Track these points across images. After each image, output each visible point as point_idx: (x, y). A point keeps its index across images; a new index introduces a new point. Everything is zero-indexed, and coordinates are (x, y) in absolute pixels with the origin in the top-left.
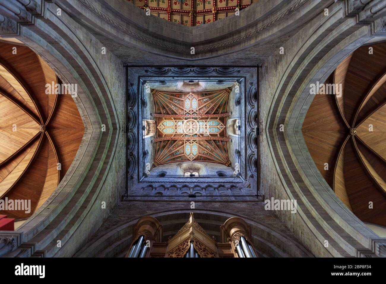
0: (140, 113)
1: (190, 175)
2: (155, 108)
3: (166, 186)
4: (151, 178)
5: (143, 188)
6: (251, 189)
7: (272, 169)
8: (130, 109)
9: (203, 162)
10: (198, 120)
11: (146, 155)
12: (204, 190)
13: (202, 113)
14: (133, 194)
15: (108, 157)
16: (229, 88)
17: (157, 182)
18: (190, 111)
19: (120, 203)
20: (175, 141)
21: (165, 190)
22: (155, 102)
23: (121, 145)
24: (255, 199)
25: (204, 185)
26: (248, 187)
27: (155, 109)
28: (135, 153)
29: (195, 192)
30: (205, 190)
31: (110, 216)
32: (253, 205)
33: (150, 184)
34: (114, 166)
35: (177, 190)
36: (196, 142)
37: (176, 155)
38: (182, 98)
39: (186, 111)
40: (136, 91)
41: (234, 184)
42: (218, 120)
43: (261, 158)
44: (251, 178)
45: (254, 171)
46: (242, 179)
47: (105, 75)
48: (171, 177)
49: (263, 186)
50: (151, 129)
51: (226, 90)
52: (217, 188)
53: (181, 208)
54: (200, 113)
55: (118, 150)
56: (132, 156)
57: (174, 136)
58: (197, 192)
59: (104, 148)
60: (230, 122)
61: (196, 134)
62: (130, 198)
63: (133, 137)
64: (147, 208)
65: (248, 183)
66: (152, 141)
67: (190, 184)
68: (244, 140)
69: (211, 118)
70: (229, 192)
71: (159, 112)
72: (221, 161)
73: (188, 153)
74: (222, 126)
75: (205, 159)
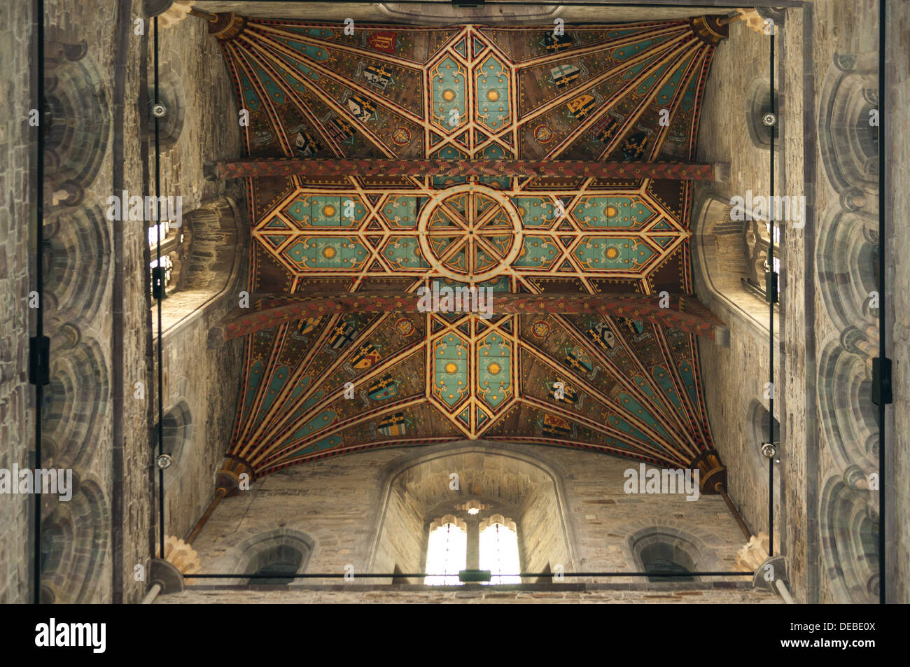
10: (517, 191)
13: (538, 150)
16: (709, 19)
18: (462, 138)
20: (368, 320)
22: (233, 84)
36: (506, 329)
37: (377, 405)
38: (412, 58)
39: (437, 138)
42: (642, 191)
51: (695, 28)
54: (531, 150)
57: (360, 290)
61: (506, 278)
69: (601, 184)
72: (661, 450)
73: (451, 393)
74: (670, 228)
75: (561, 433)
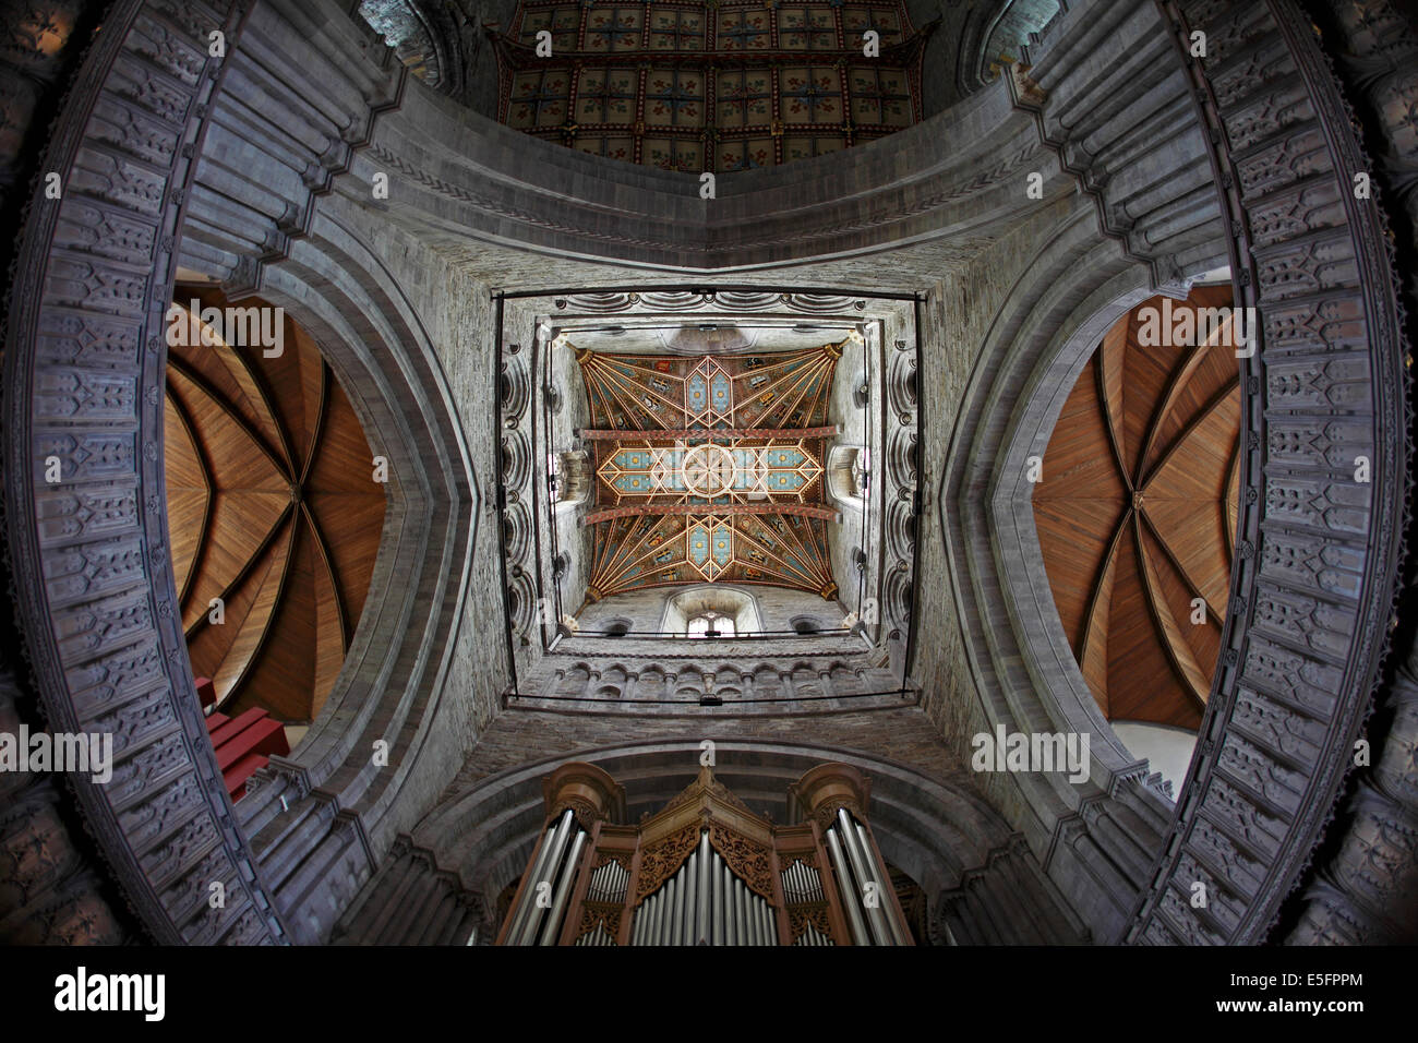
0: (540, 433)
1: (706, 634)
2: (587, 409)
3: (630, 670)
4: (581, 641)
5: (560, 673)
6: (890, 671)
7: (948, 619)
8: (510, 427)
9: (749, 588)
10: (733, 446)
11: (563, 567)
12: (748, 682)
13: (745, 424)
14: (531, 688)
15: (452, 588)
16: (833, 345)
17: (600, 656)
18: (705, 418)
19: (500, 714)
20: (656, 519)
21: (626, 680)
22: (588, 391)
23: (486, 550)
24: (898, 700)
25: (748, 667)
26: (880, 666)
27: (587, 414)
28: (529, 567)
29: (720, 687)
30: (753, 680)
31: (478, 748)
32: (890, 718)
33: (581, 660)
34: (471, 614)
35: (665, 680)
36: (728, 523)
37: (662, 564)
38: (678, 375)
39: (691, 418)
40: (527, 366)
41: (841, 659)
42: (799, 446)
43: (923, 584)
44: (890, 641)
45: (902, 617)
46: (865, 642)
47: (435, 339)
48: (646, 639)
49: (920, 665)
50: (577, 480)
51: (825, 351)
52: (790, 675)
53: (677, 737)
54: (740, 425)
55: (476, 565)
56: (521, 578)
57: (652, 503)
58: (725, 686)
59: (438, 560)
60: (837, 454)
61: (728, 496)
62: (527, 702)
63: (519, 515)
64: (576, 732)
65: (882, 653)
66: (579, 522)
67: (706, 661)
68: (879, 520)
69: (778, 442)
70: (824, 686)
71: (601, 421)
72: (808, 583)
73: (699, 558)
74: (813, 466)
75: (755, 578)
